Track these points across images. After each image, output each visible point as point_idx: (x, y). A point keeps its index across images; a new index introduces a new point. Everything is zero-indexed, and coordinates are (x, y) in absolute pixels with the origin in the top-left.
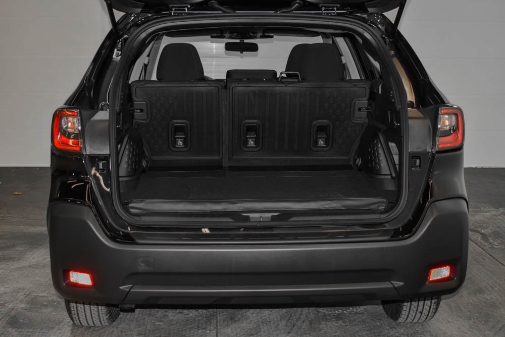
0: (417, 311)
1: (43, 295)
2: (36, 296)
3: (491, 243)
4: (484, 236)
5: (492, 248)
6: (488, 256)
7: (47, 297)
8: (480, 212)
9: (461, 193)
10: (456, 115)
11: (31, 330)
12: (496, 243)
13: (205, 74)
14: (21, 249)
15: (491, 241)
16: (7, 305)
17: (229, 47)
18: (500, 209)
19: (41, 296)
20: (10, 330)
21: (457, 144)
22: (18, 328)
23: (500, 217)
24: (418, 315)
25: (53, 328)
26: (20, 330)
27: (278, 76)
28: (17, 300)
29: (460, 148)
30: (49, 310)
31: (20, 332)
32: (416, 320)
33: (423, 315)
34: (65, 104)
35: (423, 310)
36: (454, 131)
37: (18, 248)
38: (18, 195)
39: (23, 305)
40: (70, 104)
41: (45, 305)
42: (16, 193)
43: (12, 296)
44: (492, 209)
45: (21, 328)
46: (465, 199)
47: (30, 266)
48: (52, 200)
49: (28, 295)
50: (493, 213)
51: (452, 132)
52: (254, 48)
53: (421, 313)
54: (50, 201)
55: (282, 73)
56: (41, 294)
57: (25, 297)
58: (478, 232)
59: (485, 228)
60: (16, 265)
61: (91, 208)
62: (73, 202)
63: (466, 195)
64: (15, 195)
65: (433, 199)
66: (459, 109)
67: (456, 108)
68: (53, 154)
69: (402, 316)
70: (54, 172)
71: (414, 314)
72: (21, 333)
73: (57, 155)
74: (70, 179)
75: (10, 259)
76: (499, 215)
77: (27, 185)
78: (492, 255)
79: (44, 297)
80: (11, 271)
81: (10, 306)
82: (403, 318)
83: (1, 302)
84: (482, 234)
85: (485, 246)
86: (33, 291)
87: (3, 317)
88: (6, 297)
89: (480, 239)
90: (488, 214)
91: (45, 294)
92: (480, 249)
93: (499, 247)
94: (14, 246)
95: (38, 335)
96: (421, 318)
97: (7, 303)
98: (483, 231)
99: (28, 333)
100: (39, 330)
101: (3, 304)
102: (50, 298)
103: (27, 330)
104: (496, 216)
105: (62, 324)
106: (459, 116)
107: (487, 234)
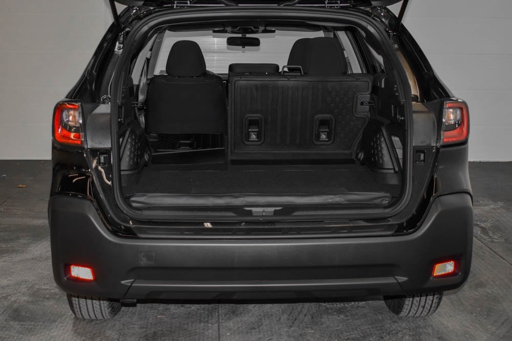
0: (419, 305)
2: (39, 289)
3: (490, 237)
4: (484, 230)
5: (492, 242)
6: (488, 249)
7: (50, 290)
9: (465, 188)
10: (461, 109)
11: (33, 323)
12: (495, 237)
13: (207, 69)
14: (25, 242)
15: (491, 235)
16: (9, 297)
17: (231, 42)
18: (499, 202)
19: (44, 289)
20: (12, 323)
21: (462, 139)
22: (20, 321)
23: (499, 211)
24: (421, 309)
25: (55, 321)
26: (22, 323)
27: (280, 70)
28: (19, 292)
29: (465, 142)
30: (51, 303)
31: (22, 325)
32: (418, 314)
33: (425, 309)
34: (67, 97)
35: (425, 305)
36: (459, 125)
37: (22, 241)
38: (22, 187)
39: (25, 298)
40: (71, 98)
41: (48, 298)
42: (21, 186)
43: (15, 289)
44: (491, 202)
45: (24, 321)
46: (470, 194)
47: (33, 259)
48: (53, 194)
49: (30, 288)
50: (492, 206)
51: (457, 126)
52: (256, 43)
53: (424, 307)
54: (52, 195)
55: (284, 67)
56: (43, 287)
57: (28, 290)
58: (477, 225)
59: (485, 222)
60: (19, 257)
61: (92, 202)
62: (75, 196)
63: (470, 189)
64: (19, 187)
65: (438, 194)
66: (464, 103)
67: (460, 102)
68: (54, 148)
69: (405, 310)
70: (56, 165)
71: (416, 309)
72: (23, 326)
73: (58, 148)
74: (71, 173)
75: (14, 251)
76: (498, 209)
77: (31, 178)
78: (492, 248)
79: (47, 289)
80: (14, 264)
81: (13, 299)
82: (405, 312)
83: (4, 295)
84: (482, 227)
85: (485, 239)
86: (36, 284)
87: (6, 310)
88: (8, 290)
89: (479, 232)
90: (487, 208)
91: (48, 287)
92: (480, 243)
93: (499, 240)
94: (18, 238)
95: (40, 328)
96: (424, 312)
97: (10, 295)
98: (482, 225)
99: (30, 327)
100: (41, 323)
101: (5, 296)
102: (52, 291)
103: (29, 323)
104: (495, 209)
105: (63, 318)
106: (464, 110)
107: (487, 228)
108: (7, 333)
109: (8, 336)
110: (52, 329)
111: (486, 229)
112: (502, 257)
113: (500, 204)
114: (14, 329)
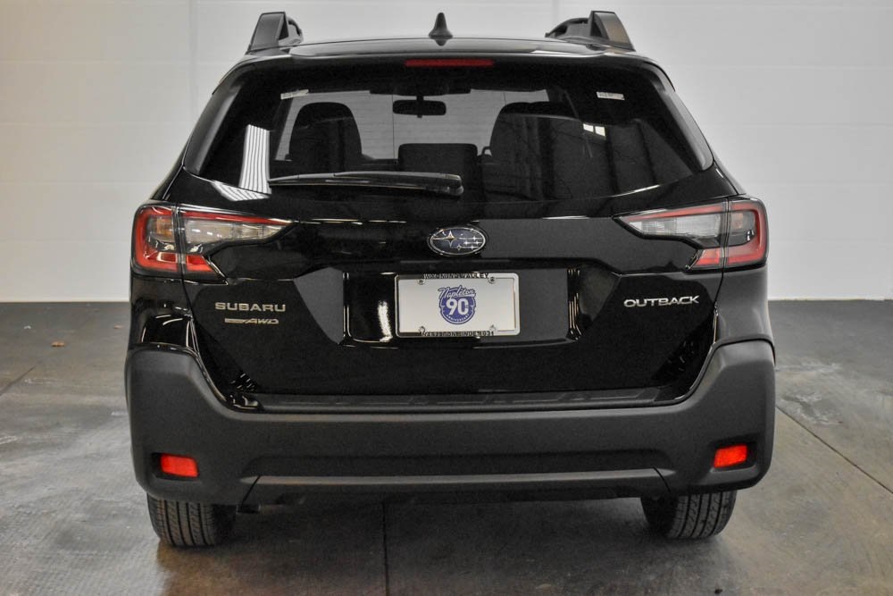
0: (698, 518)
1: (109, 500)
2: (100, 501)
3: (816, 418)
4: (807, 408)
5: (819, 425)
6: (812, 437)
7: (117, 503)
8: (800, 370)
9: (763, 332)
10: (755, 212)
11: (95, 552)
12: (825, 418)
13: (364, 152)
14: (71, 430)
15: (818, 415)
16: (53, 515)
17: (399, 108)
18: (833, 364)
19: (107, 502)
20: (61, 552)
21: (756, 258)
22: (74, 549)
23: (832, 378)
24: (700, 526)
25: (129, 549)
26: (77, 552)
27: (479, 153)
28: (69, 507)
29: (761, 264)
30: (121, 522)
31: (78, 555)
32: (697, 533)
33: (708, 525)
34: (153, 198)
35: (707, 518)
36: (752, 237)
37: (67, 430)
38: (58, 346)
39: (79, 516)
40: (160, 198)
41: (114, 516)
42: (56, 344)
43: (62, 502)
44: (820, 364)
45: (80, 550)
46: (770, 343)
47: (86, 457)
48: (133, 345)
49: (87, 499)
50: (821, 371)
51: (749, 239)
52: (439, 109)
53: (705, 522)
55: (485, 148)
56: (105, 499)
57: (82, 503)
58: (796, 400)
59: (809, 395)
60: (64, 454)
61: (194, 357)
62: (165, 349)
63: (771, 335)
64: (54, 346)
65: (721, 341)
66: (760, 204)
67: (753, 202)
68: (134, 275)
69: (675, 527)
70: (137, 301)
71: (693, 524)
72: (80, 557)
73: (141, 277)
74: (160, 313)
75: (53, 445)
76: (831, 374)
77: (72, 331)
78: (817, 435)
79: (111, 502)
80: (56, 465)
81: (60, 517)
82: (677, 531)
83: (45, 511)
84: (803, 404)
85: (808, 422)
86: (94, 494)
87: (49, 533)
88: (52, 504)
89: (799, 411)
90: (813, 373)
91: (113, 499)
92: (800, 427)
93: (830, 423)
94: (58, 425)
95: (106, 560)
96: (706, 530)
97: (54, 512)
98: (805, 400)
99: (91, 557)
100: (106, 552)
101: (47, 513)
102: (121, 505)
103: (88, 552)
104: (825, 375)
105: (142, 544)
106: (759, 214)
107: (811, 403)
108: (54, 567)
109: (56, 572)
110: (124, 560)
111: (809, 406)
112: (832, 448)
113: (835, 367)
114: (66, 561)
